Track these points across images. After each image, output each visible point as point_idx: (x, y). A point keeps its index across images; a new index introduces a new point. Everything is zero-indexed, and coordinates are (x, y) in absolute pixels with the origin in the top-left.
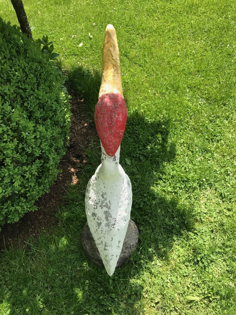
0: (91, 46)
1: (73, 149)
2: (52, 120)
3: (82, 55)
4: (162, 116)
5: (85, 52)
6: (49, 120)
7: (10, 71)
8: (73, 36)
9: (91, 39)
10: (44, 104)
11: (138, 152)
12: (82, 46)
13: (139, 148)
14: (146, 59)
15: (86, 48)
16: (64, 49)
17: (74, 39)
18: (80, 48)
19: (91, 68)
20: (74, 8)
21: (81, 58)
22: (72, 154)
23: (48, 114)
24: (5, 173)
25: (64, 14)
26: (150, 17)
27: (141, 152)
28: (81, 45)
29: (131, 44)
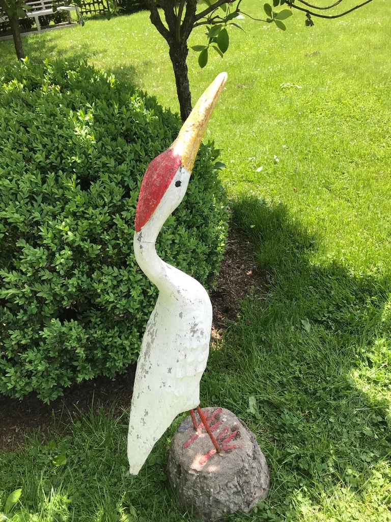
0: (275, 172)
1: (221, 299)
2: (199, 232)
3: (259, 182)
4: (376, 268)
5: (263, 178)
6: (195, 229)
7: (160, 151)
8: (250, 159)
9: (275, 163)
10: (194, 205)
11: (326, 315)
12: (262, 171)
13: (328, 308)
14: (359, 192)
15: (267, 173)
16: (234, 174)
17: (251, 162)
18: (258, 173)
19: (268, 200)
20: (259, 128)
21: (256, 186)
22: (217, 306)
23: (196, 219)
24: (124, 276)
25: (242, 134)
26: (374, 143)
27: (330, 315)
28: (259, 170)
29: (338, 173)
